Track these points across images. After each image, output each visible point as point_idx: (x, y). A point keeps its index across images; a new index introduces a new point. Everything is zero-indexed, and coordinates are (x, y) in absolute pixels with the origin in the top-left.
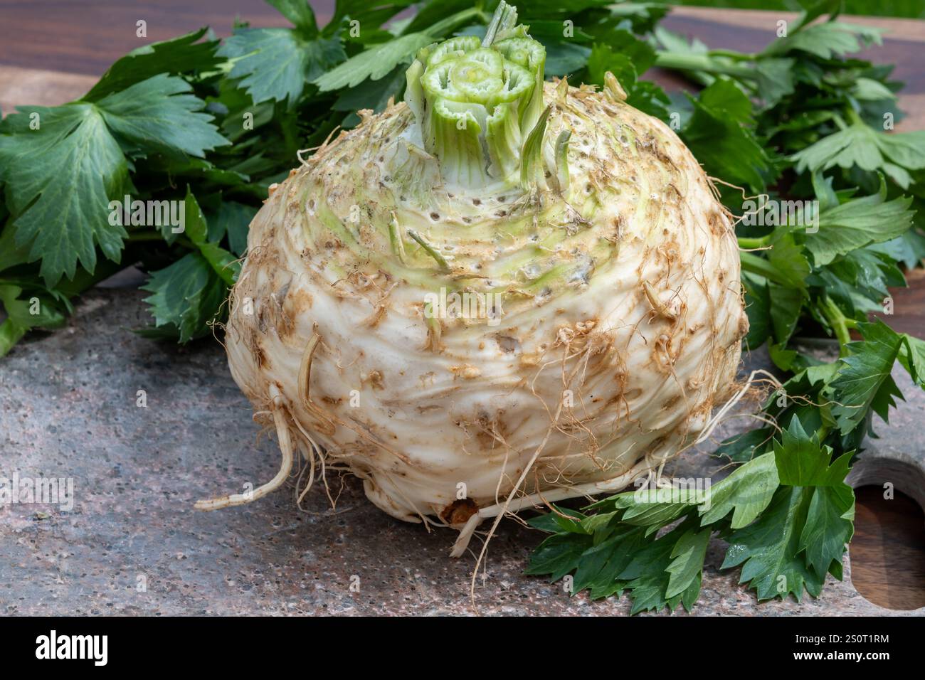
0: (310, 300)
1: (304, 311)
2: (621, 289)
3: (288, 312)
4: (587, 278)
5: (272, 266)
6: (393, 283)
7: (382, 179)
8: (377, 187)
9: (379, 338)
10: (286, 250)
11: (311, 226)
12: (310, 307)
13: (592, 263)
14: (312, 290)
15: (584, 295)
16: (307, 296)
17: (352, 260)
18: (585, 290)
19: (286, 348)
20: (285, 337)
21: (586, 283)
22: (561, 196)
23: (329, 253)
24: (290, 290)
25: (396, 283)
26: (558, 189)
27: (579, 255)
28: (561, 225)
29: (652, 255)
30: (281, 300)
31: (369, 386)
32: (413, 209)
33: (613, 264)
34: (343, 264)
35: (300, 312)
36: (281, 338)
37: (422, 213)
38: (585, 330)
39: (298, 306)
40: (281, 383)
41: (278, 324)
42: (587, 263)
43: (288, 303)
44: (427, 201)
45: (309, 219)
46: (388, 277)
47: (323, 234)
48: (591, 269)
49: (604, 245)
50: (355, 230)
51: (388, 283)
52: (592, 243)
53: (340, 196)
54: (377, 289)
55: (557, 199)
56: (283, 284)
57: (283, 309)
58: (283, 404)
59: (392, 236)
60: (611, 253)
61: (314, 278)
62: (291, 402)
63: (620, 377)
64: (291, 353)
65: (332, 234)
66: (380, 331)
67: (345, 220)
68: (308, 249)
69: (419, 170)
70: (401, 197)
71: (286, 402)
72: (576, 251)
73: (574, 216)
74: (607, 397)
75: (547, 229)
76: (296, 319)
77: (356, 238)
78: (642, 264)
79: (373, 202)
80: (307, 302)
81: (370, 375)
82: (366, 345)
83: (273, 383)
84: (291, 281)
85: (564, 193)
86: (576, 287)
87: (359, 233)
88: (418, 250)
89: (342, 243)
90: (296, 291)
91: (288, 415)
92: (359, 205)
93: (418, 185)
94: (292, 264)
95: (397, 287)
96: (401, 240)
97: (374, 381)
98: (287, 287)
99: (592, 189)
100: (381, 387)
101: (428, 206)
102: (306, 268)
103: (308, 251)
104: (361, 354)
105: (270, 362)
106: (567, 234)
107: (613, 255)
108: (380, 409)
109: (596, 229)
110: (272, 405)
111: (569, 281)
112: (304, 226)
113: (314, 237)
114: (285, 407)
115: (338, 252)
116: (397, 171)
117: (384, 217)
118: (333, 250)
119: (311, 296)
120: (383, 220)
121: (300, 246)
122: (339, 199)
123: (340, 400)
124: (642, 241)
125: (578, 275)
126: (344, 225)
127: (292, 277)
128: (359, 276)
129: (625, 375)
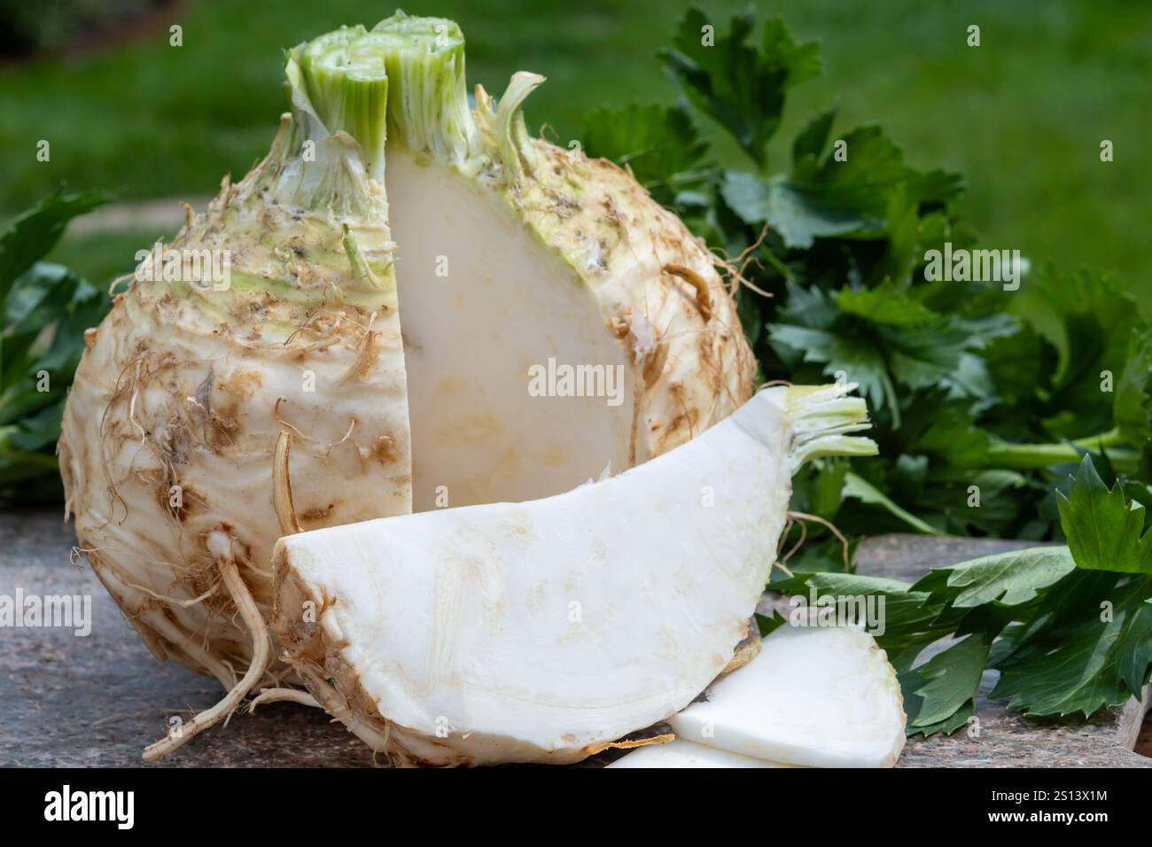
0: (256, 378)
1: (251, 395)
2: (644, 274)
3: (221, 411)
4: (604, 264)
5: (167, 376)
6: (370, 316)
7: (294, 214)
8: (292, 222)
9: (375, 390)
10: (186, 344)
11: (213, 301)
12: (260, 385)
13: (603, 245)
14: (251, 366)
15: (611, 281)
16: (249, 375)
17: (298, 310)
18: (608, 275)
19: (233, 461)
20: (224, 449)
21: (606, 269)
22: (533, 178)
23: (258, 317)
24: (216, 383)
25: (375, 314)
26: (529, 172)
27: (585, 238)
28: (549, 207)
29: (658, 240)
30: (206, 401)
31: (375, 466)
32: (359, 225)
33: (627, 244)
34: (285, 318)
35: (246, 397)
36: (218, 453)
37: (373, 225)
38: (624, 325)
39: (238, 393)
40: (230, 522)
41: (209, 436)
42: (598, 246)
43: (219, 399)
44: (374, 211)
45: (204, 295)
46: (360, 311)
47: (238, 298)
48: (604, 251)
49: (604, 227)
50: (288, 275)
51: (363, 317)
52: (592, 226)
53: (241, 253)
54: (350, 330)
55: (532, 182)
56: (197, 385)
57: (212, 410)
58: (236, 557)
59: (351, 252)
60: (619, 233)
61: (248, 352)
62: (248, 549)
63: (676, 390)
64: (241, 466)
65: (253, 294)
66: (373, 379)
67: (265, 272)
68: (222, 325)
69: (346, 179)
70: (336, 219)
71: (240, 552)
72: (579, 233)
73: (561, 197)
74: (666, 421)
75: (536, 213)
76: (240, 412)
77: (293, 283)
78: (654, 247)
79: (295, 238)
80: (251, 382)
81: (375, 446)
82: (359, 406)
83: (215, 529)
84: (211, 373)
85: (536, 173)
86: (597, 274)
87: (296, 275)
88: (390, 264)
89: (273, 297)
90: (228, 377)
91: (242, 576)
92: (277, 250)
93: (352, 198)
94: (203, 353)
95: (376, 318)
96: (364, 260)
97: (383, 453)
98: (209, 382)
99: (563, 171)
100: (393, 460)
101: (377, 215)
102: (231, 344)
103: (224, 326)
104: (355, 422)
105: (204, 499)
106: (561, 217)
107: (622, 235)
108: (395, 494)
109: (587, 212)
110: (220, 563)
111: (586, 267)
112: (201, 306)
113: (226, 309)
114: (241, 566)
115: (271, 309)
116: (312, 197)
117: (323, 244)
118: (264, 310)
119: (256, 372)
120: (325, 249)
121: (206, 329)
122: (242, 255)
123: (331, 506)
124: (642, 223)
125: (593, 261)
126: (266, 278)
127: (211, 368)
128: (320, 323)
129: (680, 386)
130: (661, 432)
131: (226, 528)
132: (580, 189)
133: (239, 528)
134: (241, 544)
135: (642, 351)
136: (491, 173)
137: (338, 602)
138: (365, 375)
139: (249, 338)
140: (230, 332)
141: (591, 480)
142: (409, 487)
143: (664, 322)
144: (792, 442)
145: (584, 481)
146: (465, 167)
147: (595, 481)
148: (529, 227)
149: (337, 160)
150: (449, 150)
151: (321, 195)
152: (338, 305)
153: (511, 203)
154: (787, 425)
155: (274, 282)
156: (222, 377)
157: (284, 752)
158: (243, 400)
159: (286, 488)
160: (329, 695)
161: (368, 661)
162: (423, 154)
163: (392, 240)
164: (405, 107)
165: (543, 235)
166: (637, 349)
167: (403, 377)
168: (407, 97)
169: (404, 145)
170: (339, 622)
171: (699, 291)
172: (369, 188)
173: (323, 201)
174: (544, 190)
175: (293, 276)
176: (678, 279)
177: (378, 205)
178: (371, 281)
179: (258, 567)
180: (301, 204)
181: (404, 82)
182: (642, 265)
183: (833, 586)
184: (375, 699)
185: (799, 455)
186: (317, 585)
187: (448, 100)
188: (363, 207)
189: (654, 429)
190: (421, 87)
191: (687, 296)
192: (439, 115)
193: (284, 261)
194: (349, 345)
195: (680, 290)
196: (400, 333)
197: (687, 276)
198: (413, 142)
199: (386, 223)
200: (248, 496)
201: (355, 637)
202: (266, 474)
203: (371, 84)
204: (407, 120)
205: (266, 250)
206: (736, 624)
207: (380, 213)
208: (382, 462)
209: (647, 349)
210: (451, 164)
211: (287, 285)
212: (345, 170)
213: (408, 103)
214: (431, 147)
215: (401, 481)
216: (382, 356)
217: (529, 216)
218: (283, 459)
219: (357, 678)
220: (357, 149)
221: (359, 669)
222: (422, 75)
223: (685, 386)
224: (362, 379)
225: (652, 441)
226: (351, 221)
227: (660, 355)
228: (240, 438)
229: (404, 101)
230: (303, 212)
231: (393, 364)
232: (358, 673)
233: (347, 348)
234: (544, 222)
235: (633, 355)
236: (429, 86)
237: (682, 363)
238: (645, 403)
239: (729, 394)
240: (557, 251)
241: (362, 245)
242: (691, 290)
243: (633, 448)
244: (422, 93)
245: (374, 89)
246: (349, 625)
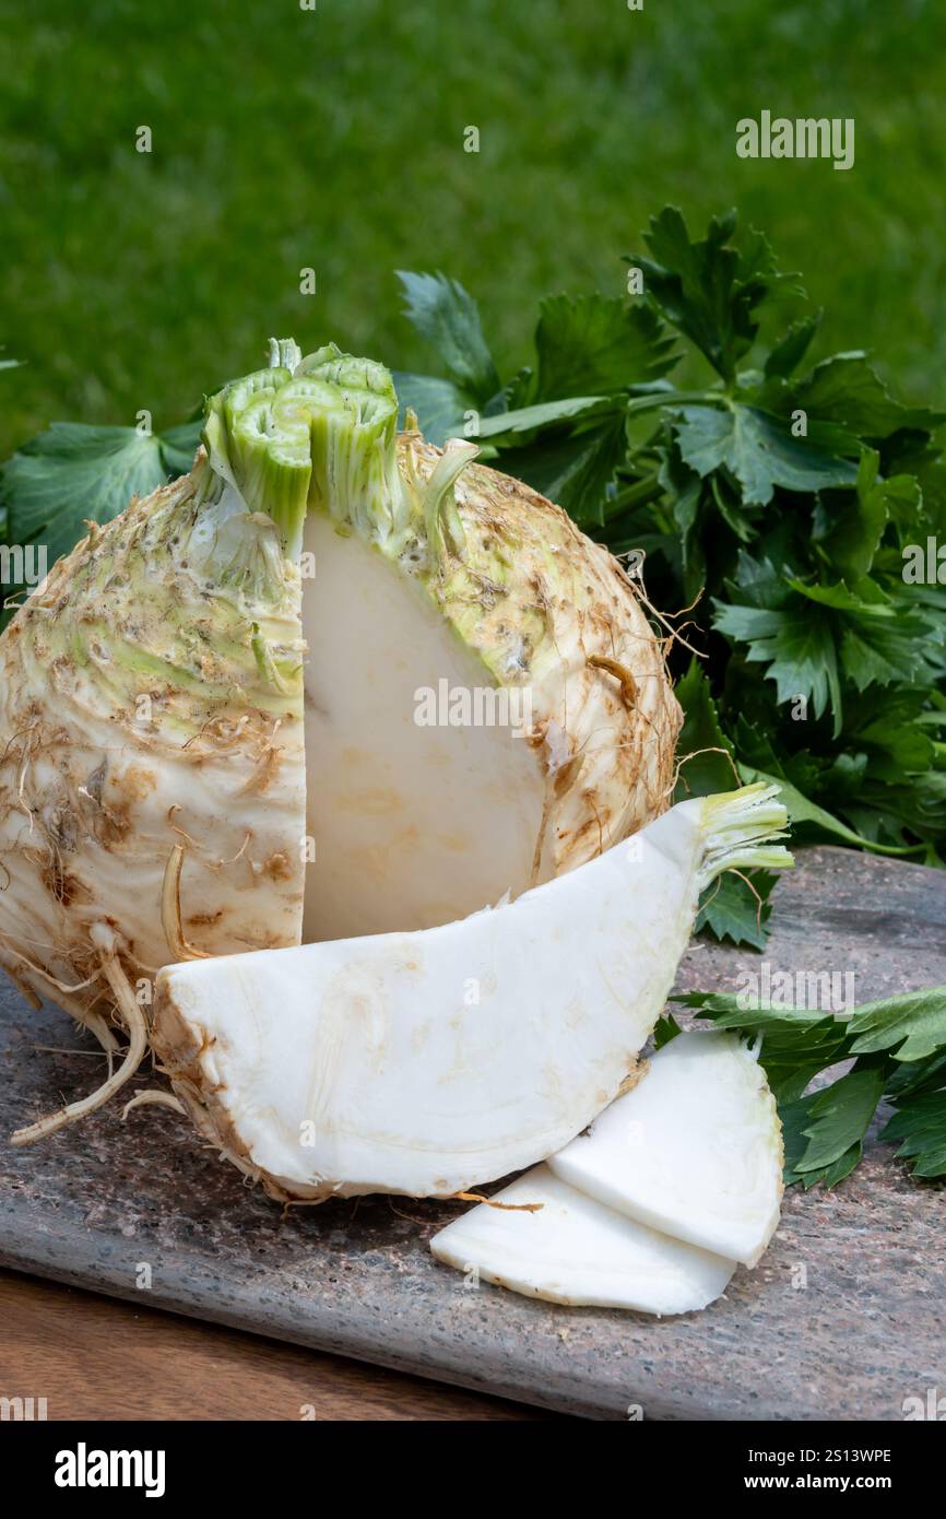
0: (151, 779)
1: (145, 797)
2: (567, 671)
3: (113, 806)
4: (525, 664)
5: (59, 753)
6: (274, 723)
7: (203, 589)
8: (201, 600)
9: (273, 806)
10: (80, 723)
11: (111, 679)
12: (154, 788)
13: (526, 641)
14: (147, 763)
15: (530, 686)
16: (144, 774)
17: (199, 706)
18: (527, 679)
19: (121, 859)
20: (114, 845)
21: (527, 671)
22: (459, 559)
23: (158, 707)
24: (110, 775)
25: (278, 722)
26: (454, 551)
27: (507, 634)
28: (472, 597)
29: (587, 622)
30: (97, 793)
31: (268, 881)
32: (269, 615)
33: (551, 638)
34: (185, 716)
35: (139, 799)
36: (107, 848)
37: (285, 617)
38: (540, 734)
39: (132, 792)
40: (114, 917)
41: (99, 829)
42: (520, 643)
43: (111, 794)
44: (287, 600)
45: (103, 670)
46: (264, 717)
47: (138, 683)
48: (527, 650)
49: (530, 616)
50: (192, 664)
51: (267, 723)
52: (516, 616)
53: (143, 626)
54: (252, 736)
55: (458, 565)
56: (90, 771)
57: (103, 804)
58: (118, 949)
59: (259, 655)
60: (544, 624)
61: (145, 748)
62: (131, 944)
63: (588, 796)
64: (130, 865)
65: (154, 679)
66: (271, 794)
67: (167, 656)
68: (119, 710)
69: (260, 561)
70: (246, 604)
71: (123, 945)
72: (502, 629)
73: (486, 583)
74: (576, 827)
75: (458, 606)
76: (132, 812)
77: (196, 675)
78: (581, 635)
79: (203, 621)
80: (146, 783)
81: (268, 863)
82: (255, 820)
83: (99, 921)
84: (105, 762)
85: (462, 554)
86: (516, 679)
87: (200, 667)
88: (299, 668)
89: (174, 687)
90: (121, 772)
91: (124, 965)
92: (182, 631)
93: (265, 581)
94: (98, 738)
95: (280, 726)
96: (271, 658)
97: (276, 870)
98: (102, 771)
99: (492, 546)
100: (286, 877)
101: (290, 605)
102: (128, 735)
103: (122, 712)
104: (250, 835)
105: (89, 890)
106: (484, 609)
107: (548, 627)
108: (286, 910)
109: (513, 597)
110: (102, 956)
111: (505, 671)
112: (99, 682)
113: (124, 692)
114: (120, 954)
115: (172, 701)
116: (222, 572)
117: (231, 635)
118: (164, 702)
119: (151, 772)
120: (232, 640)
121: (103, 712)
122: (145, 630)
123: (219, 914)
124: (572, 605)
125: (513, 661)
126: (169, 663)
127: (105, 757)
128: (221, 726)
129: (594, 792)
130: (568, 839)
131: (110, 922)
132: (508, 567)
133: (125, 924)
134: (125, 938)
135: (555, 765)
136: (415, 553)
137: (217, 1043)
138: (263, 789)
139: (146, 730)
140: (127, 720)
141: (488, 906)
142: (301, 904)
143: (584, 726)
144: (704, 858)
145: (481, 907)
146: (388, 545)
147: (493, 907)
148: (449, 621)
149: (253, 537)
150: (373, 526)
151: (232, 570)
152: (242, 707)
153: (432, 595)
154: (701, 841)
155: (177, 670)
156: (115, 770)
157: (155, 1128)
158: (135, 801)
159: (175, 904)
160: (203, 1119)
161: (244, 1106)
162: (345, 525)
163: (304, 638)
164: (329, 473)
165: (463, 633)
166: (550, 762)
167: (302, 796)
168: (333, 463)
169: (326, 509)
170: (218, 1065)
171: (624, 683)
172: (283, 571)
173: (234, 578)
174: (470, 574)
175: (197, 668)
176: (603, 671)
177: (291, 592)
178: (277, 685)
179: (140, 959)
180: (211, 576)
181: (330, 447)
182: (565, 662)
183: (731, 1010)
184: (248, 1145)
185: (711, 871)
186: (198, 1025)
187: (375, 476)
188: (276, 592)
189: (561, 837)
190: (348, 457)
191: (611, 688)
192: (364, 488)
193: (187, 643)
194: (250, 755)
195: (605, 682)
196: (303, 744)
197: (612, 668)
198: (335, 508)
199: (298, 616)
200: (135, 895)
201: (230, 1080)
202: (154, 877)
203: (293, 470)
204: (331, 486)
205: (168, 628)
206: (625, 1058)
207: (293, 605)
208: (275, 879)
209: (561, 763)
210: (373, 540)
211: (190, 676)
212: (260, 550)
213: (333, 469)
214: (353, 519)
215: (293, 898)
216: (283, 769)
217: (451, 610)
218: (175, 874)
219: (231, 1124)
220: (273, 528)
221: (234, 1115)
222: (349, 445)
223: (599, 791)
224: (259, 792)
225: (558, 848)
226: (262, 609)
227: (575, 765)
228: (130, 837)
229: (329, 467)
230: (212, 588)
231: (294, 780)
232: (232, 1119)
233: (247, 757)
234: (466, 616)
235: (546, 767)
236: (356, 459)
237: (599, 768)
238: (554, 813)
239: (646, 786)
240: (477, 651)
241: (270, 640)
242: (617, 682)
243: (538, 855)
244: (348, 462)
245: (296, 475)
246: (227, 1069)
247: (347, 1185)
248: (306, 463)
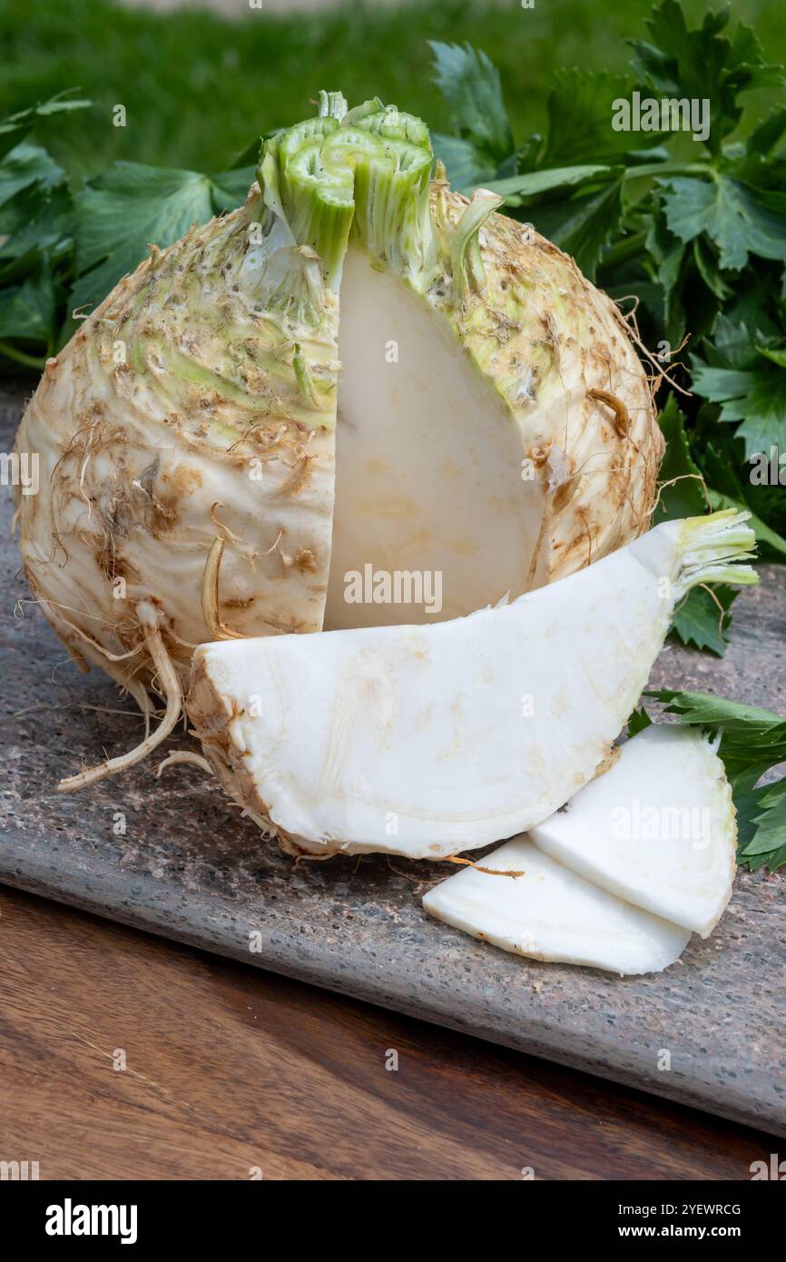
0: (196, 476)
1: (191, 493)
2: (569, 401)
3: (162, 500)
4: (533, 393)
5: (117, 450)
6: (309, 434)
7: (251, 311)
8: (249, 320)
9: (304, 506)
10: (137, 424)
11: (167, 387)
12: (200, 485)
13: (535, 373)
14: (195, 463)
15: (537, 413)
16: (191, 473)
17: (244, 416)
18: (535, 407)
19: (167, 547)
20: (162, 534)
21: (534, 399)
22: (480, 297)
23: (206, 414)
24: (161, 471)
25: (313, 434)
26: (475, 289)
27: (519, 366)
28: (490, 331)
29: (589, 358)
30: (150, 487)
31: (296, 572)
32: (310, 338)
33: (558, 371)
34: (231, 422)
35: (186, 494)
36: (155, 536)
37: (323, 340)
38: (543, 456)
39: (180, 488)
40: (159, 597)
41: (149, 519)
42: (530, 374)
43: (161, 488)
44: (325, 325)
45: (159, 378)
46: (300, 427)
47: (190, 391)
48: (535, 380)
49: (540, 350)
50: (239, 377)
51: (302, 433)
52: (527, 349)
53: (197, 342)
54: (288, 444)
55: (478, 302)
56: (143, 467)
57: (154, 497)
58: (160, 626)
59: (299, 373)
60: (552, 359)
61: (192, 449)
62: (172, 621)
63: (582, 512)
64: (175, 552)
65: (205, 390)
66: (304, 496)
67: (217, 369)
68: (172, 415)
69: (304, 288)
70: (289, 326)
71: (165, 622)
72: (514, 361)
73: (502, 319)
74: (569, 539)
75: (477, 338)
76: (180, 505)
77: (242, 387)
78: (583, 370)
79: (250, 339)
80: (193, 481)
81: (297, 557)
82: (287, 518)
83: (145, 600)
84: (157, 460)
85: (483, 292)
86: (525, 405)
87: (246, 380)
88: (333, 386)
89: (222, 397)
90: (172, 469)
91: (164, 640)
92: (231, 347)
93: (307, 307)
94: (153, 439)
95: (315, 437)
96: (310, 376)
97: (303, 564)
98: (154, 468)
99: (509, 286)
100: (312, 570)
101: (329, 330)
102: (179, 437)
103: (175, 417)
104: (283, 532)
105: (138, 572)
106: (499, 342)
107: (555, 361)
108: (310, 600)
109: (526, 332)
110: (146, 629)
111: (515, 398)
112: (155, 388)
113: (177, 399)
114: (162, 630)
115: (220, 409)
116: (270, 297)
117: (275, 353)
118: (212, 409)
119: (198, 471)
120: (275, 357)
121: (158, 416)
122: (198, 345)
123: (251, 600)
124: (576, 343)
125: (523, 389)
126: (218, 375)
127: (158, 455)
128: (262, 433)
129: (587, 509)
130: (562, 549)
131: (155, 602)
132: (523, 306)
133: (167, 603)
134: (167, 616)
135: (555, 484)
136: (441, 289)
137: (245, 714)
138: (297, 490)
139: (195, 434)
140: (179, 424)
141: (489, 606)
142: (324, 596)
143: (581, 451)
144: (680, 573)
145: (483, 607)
146: (418, 281)
147: (492, 607)
148: (468, 352)
149: (298, 267)
150: (405, 263)
151: (278, 295)
152: (279, 418)
153: (455, 327)
154: (678, 557)
155: (225, 382)
156: (166, 467)
157: (183, 783)
158: (183, 497)
159: (215, 588)
160: (229, 780)
161: (266, 771)
162: (380, 261)
163: (339, 360)
164: (368, 213)
165: (480, 362)
166: (551, 482)
167: (331, 500)
168: (372, 205)
169: (363, 246)
170: (245, 733)
171: (619, 414)
172: (324, 299)
173: (280, 303)
174: (488, 311)
175: (243, 381)
176: (601, 403)
177: (330, 318)
178: (314, 401)
179: (179, 636)
180: (259, 300)
181: (371, 191)
182: (569, 393)
183: (696, 708)
184: (267, 805)
185: (685, 585)
186: (229, 697)
187: (409, 220)
188: (316, 318)
189: (556, 548)
190: (386, 200)
191: (607, 417)
192: (399, 229)
193: (235, 359)
194: (286, 460)
195: (602, 411)
196: (333, 453)
197: (609, 400)
198: (372, 246)
199: (336, 340)
200: (178, 578)
201: (257, 748)
202: (198, 564)
203: (339, 209)
204: (369, 225)
205: (218, 343)
206: (602, 746)
207: (331, 329)
208: (302, 571)
209: (560, 483)
210: (404, 276)
211: (236, 388)
212: (304, 279)
213: (372, 210)
214: (388, 255)
215: (318, 590)
216: (315, 475)
217: (469, 342)
218: (215, 562)
219: (254, 786)
220: (317, 261)
221: (256, 779)
222: (388, 190)
223: (591, 508)
224: (293, 494)
225: (553, 557)
226: (303, 331)
227: (572, 486)
228: (177, 528)
229: (369, 208)
230: (260, 311)
231: (323, 484)
232: (255, 782)
233: (284, 463)
234: (482, 348)
235: (547, 485)
236: (393, 203)
237: (592, 490)
238: (551, 526)
239: (632, 506)
240: (491, 380)
241: (310, 359)
242: (612, 413)
243: (534, 562)
244: (386, 206)
245: (340, 214)
246: (253, 738)
247: (353, 845)
248: (350, 203)
